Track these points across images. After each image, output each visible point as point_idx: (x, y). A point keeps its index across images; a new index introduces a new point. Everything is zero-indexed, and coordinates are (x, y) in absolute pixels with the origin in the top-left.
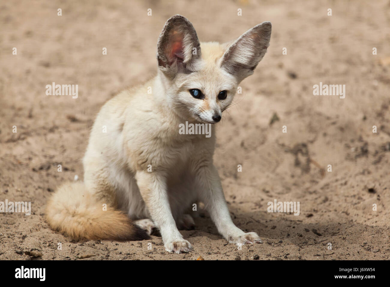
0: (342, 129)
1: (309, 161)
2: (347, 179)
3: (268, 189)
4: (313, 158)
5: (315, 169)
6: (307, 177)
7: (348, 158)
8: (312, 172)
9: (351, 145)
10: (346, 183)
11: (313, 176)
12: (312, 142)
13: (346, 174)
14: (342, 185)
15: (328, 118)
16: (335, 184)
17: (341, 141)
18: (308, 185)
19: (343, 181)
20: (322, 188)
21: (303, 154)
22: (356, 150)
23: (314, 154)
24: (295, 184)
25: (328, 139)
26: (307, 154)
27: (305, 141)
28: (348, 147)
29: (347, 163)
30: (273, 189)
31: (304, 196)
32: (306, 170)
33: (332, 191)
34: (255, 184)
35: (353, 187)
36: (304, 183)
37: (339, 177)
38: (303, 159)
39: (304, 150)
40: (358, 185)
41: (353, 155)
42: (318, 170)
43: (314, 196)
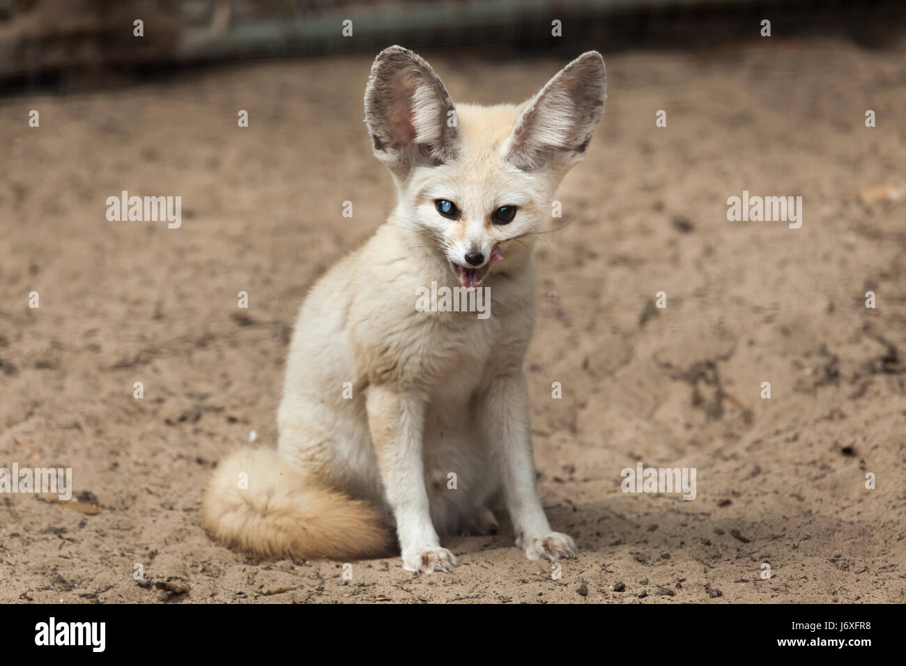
0: (785, 332)
1: (721, 395)
2: (798, 429)
3: (638, 452)
4: (729, 390)
5: (733, 411)
6: (717, 427)
7: (800, 387)
8: (727, 417)
9: (805, 362)
10: (796, 438)
11: (729, 425)
12: (725, 358)
13: (795, 420)
14: (788, 441)
15: (757, 310)
16: (773, 440)
17: (784, 355)
18: (719, 443)
19: (791, 435)
20: (748, 449)
21: (708, 382)
22: (815, 372)
23: (730, 382)
24: (694, 442)
25: (757, 351)
26: (715, 381)
27: (712, 357)
28: (798, 366)
29: (797, 398)
30: (648, 452)
31: (712, 466)
32: (716, 412)
33: (768, 454)
34: (612, 442)
35: (811, 445)
36: (711, 439)
37: (781, 425)
38: (707, 392)
39: (710, 374)
40: (820, 441)
41: (810, 381)
42: (738, 413)
43: (732, 464)
